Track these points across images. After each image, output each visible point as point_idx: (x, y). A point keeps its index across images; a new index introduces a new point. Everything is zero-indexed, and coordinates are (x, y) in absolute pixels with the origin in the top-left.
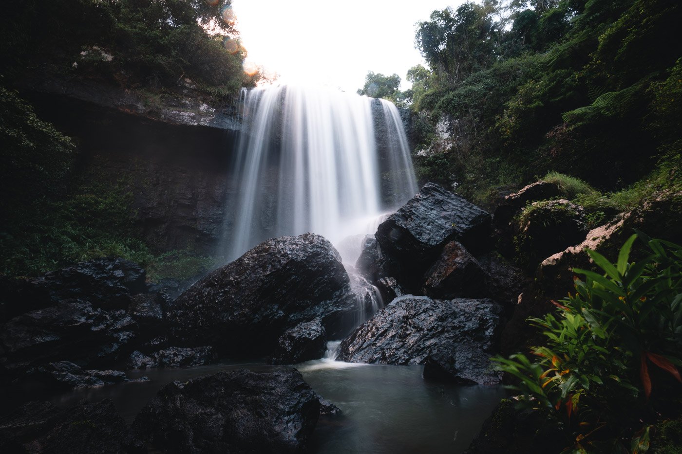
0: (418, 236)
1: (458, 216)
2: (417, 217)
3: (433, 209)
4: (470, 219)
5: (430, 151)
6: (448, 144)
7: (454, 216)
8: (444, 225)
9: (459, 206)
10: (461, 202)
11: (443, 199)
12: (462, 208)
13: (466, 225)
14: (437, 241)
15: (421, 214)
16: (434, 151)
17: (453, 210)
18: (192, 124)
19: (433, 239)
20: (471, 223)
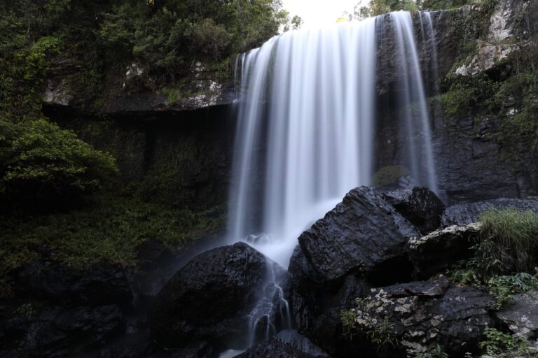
0: (317, 265)
1: (374, 241)
2: (324, 239)
3: (347, 228)
4: (386, 249)
5: (473, 66)
6: (503, 49)
7: (367, 241)
8: (351, 254)
9: (379, 225)
10: (385, 220)
11: (362, 215)
12: (382, 229)
13: (378, 255)
14: (337, 274)
15: (328, 237)
16: (478, 65)
17: (371, 231)
18: (204, 106)
19: (332, 270)
20: (387, 252)
